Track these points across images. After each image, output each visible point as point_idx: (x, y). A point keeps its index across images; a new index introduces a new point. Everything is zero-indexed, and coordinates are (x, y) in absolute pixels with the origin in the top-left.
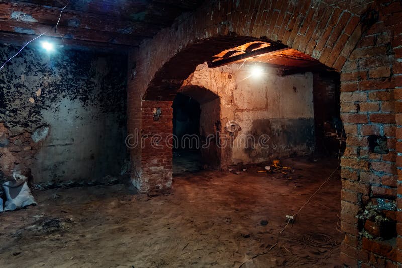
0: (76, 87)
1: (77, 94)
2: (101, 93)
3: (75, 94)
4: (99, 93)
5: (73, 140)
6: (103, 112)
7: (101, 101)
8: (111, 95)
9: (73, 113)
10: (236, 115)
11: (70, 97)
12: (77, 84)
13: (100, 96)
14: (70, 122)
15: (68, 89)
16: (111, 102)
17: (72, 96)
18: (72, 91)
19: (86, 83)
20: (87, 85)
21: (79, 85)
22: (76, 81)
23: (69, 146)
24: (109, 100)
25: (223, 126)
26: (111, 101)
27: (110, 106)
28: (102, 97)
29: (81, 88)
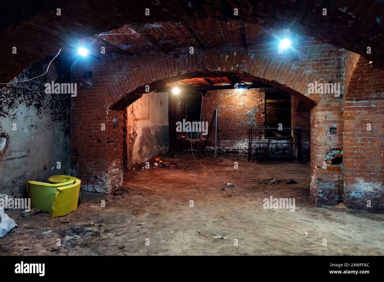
0: (31, 91)
1: (32, 100)
2: (51, 100)
3: (30, 99)
4: (50, 100)
5: (29, 151)
6: (53, 120)
7: (51, 108)
8: (59, 103)
9: (29, 120)
10: (135, 124)
11: (26, 103)
12: (31, 88)
13: (51, 102)
14: (26, 131)
15: (24, 94)
16: (59, 110)
17: (28, 102)
18: (28, 96)
19: (40, 88)
20: (41, 90)
21: (34, 90)
22: (31, 85)
23: (25, 158)
24: (58, 108)
25: (128, 133)
26: (59, 108)
27: (59, 113)
28: (52, 104)
29: (36, 93)
